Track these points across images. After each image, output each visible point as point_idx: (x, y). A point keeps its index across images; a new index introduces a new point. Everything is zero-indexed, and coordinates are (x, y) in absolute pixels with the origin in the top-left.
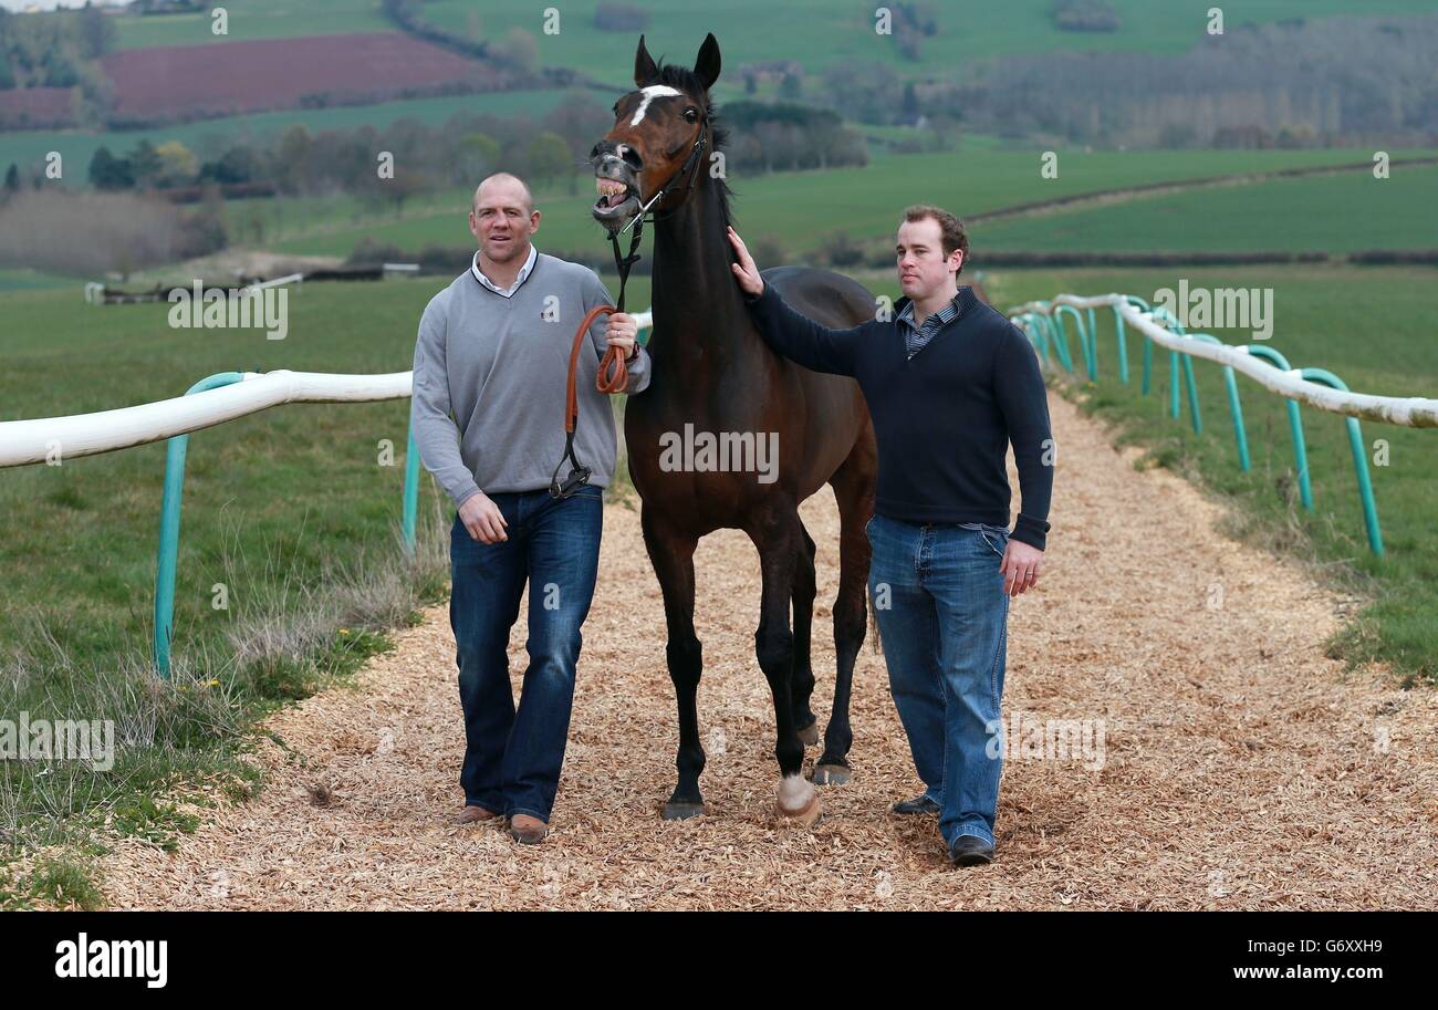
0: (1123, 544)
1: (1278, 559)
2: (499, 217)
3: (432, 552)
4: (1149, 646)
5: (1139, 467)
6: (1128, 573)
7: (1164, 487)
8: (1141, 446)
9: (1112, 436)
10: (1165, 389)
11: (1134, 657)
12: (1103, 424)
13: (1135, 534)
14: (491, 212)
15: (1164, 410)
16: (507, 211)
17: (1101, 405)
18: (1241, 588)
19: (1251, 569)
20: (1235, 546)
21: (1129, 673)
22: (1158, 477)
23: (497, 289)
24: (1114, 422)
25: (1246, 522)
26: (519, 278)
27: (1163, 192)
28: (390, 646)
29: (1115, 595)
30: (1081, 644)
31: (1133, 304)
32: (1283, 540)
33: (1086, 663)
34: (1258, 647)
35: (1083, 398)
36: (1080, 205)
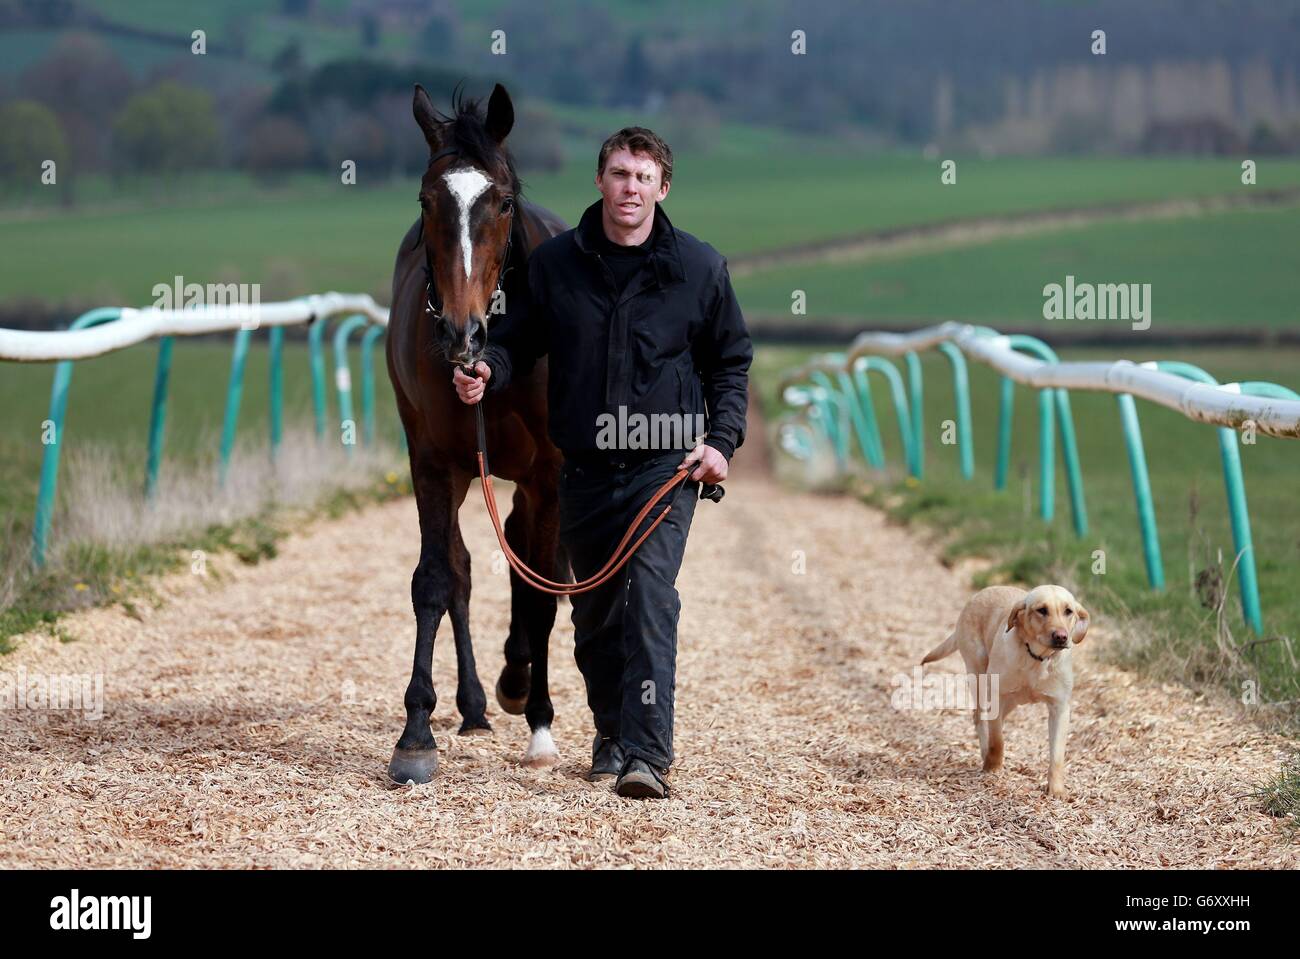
1: (1198, 694)
5: (980, 584)
8: (987, 557)
9: (938, 549)
12: (925, 532)
15: (1027, 507)
17: (923, 507)
18: (1132, 733)
19: (1152, 708)
20: (1127, 678)
24: (944, 527)
25: (1148, 643)
27: (1052, 226)
32: (1206, 666)
34: (1152, 804)
35: (896, 501)
36: (914, 245)
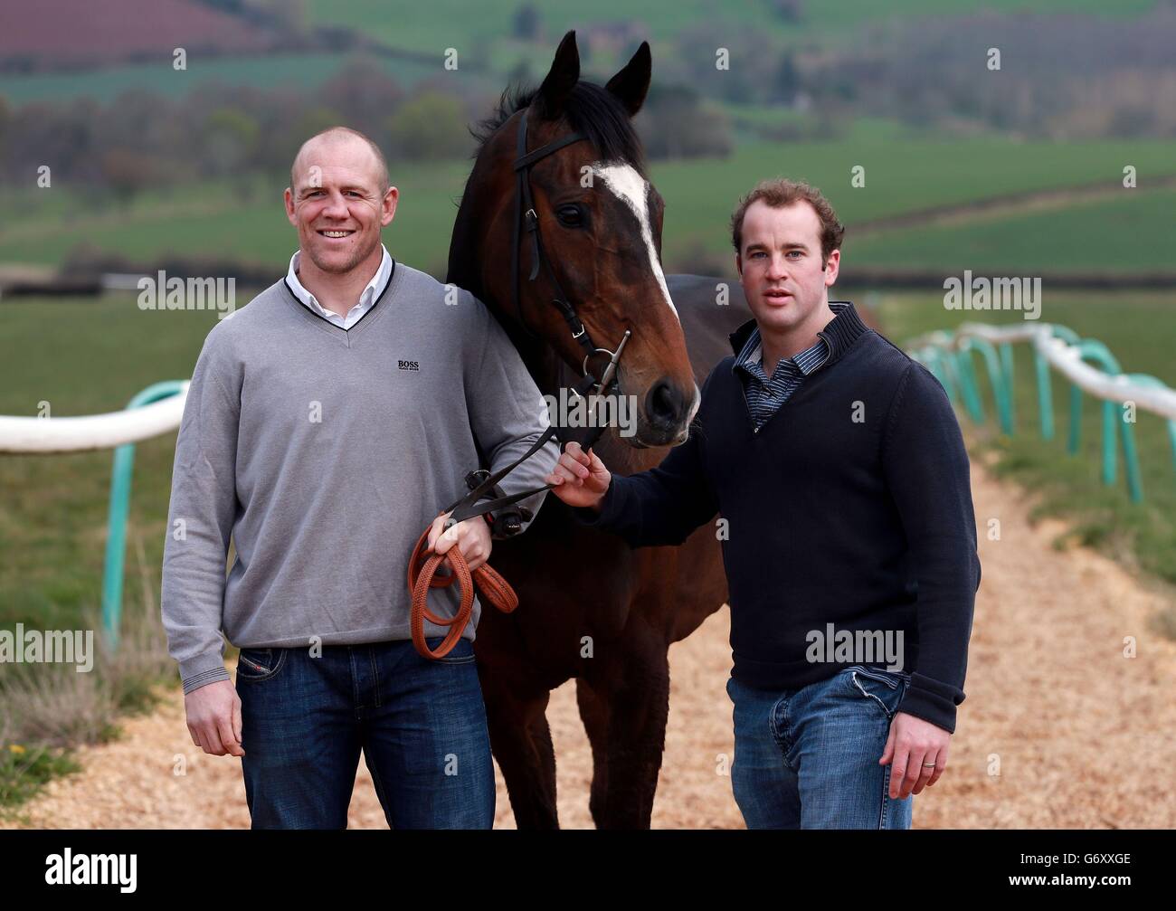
0: (1030, 645)
2: (334, 203)
3: (138, 648)
4: (1054, 776)
5: (1058, 547)
6: (1035, 682)
7: (1089, 575)
8: (1063, 519)
9: (1026, 506)
10: (1095, 448)
11: (1035, 788)
12: (1016, 491)
13: (1047, 632)
14: (322, 192)
15: (1096, 473)
16: (349, 192)
17: (1015, 466)
21: (1027, 810)
22: (1082, 560)
23: (328, 313)
24: (1031, 488)
26: (364, 298)
28: (76, 768)
29: (1016, 710)
30: (967, 772)
31: (1056, 336)
33: (972, 795)
